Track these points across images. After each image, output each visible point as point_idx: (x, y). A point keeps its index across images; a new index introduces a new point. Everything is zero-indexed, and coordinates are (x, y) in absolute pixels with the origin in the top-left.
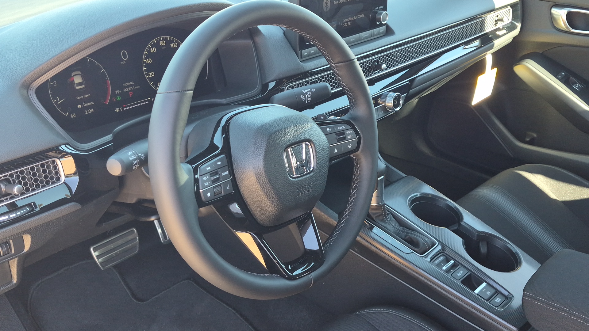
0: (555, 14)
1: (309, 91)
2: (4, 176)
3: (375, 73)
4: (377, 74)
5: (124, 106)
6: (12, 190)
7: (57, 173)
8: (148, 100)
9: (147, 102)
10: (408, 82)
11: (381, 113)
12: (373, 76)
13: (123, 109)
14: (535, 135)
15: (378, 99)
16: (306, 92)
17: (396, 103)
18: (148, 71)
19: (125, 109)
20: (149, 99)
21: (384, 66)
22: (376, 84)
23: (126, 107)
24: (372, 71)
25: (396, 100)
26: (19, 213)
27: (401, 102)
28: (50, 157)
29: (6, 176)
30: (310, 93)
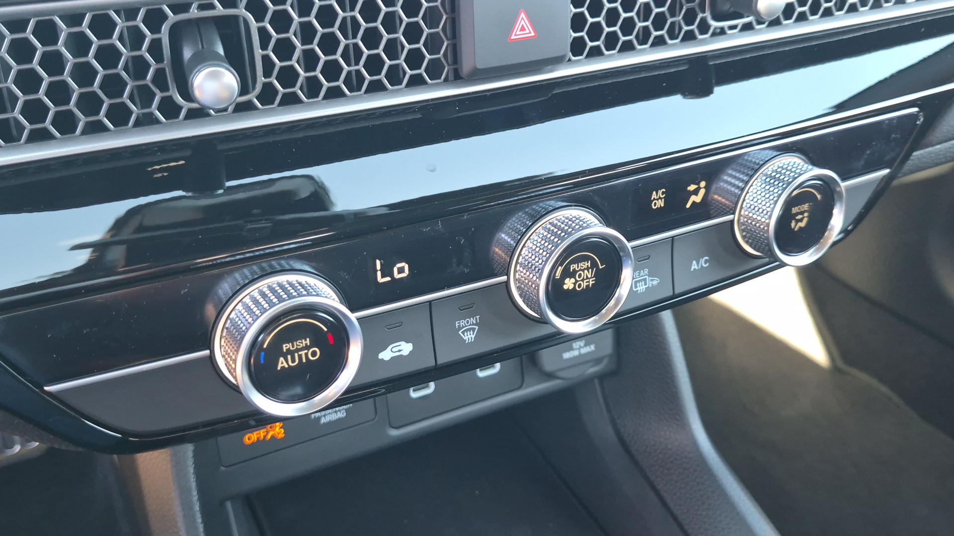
3: (722, 32)
4: (733, 36)
10: (915, 109)
11: (694, 266)
12: (703, 42)
15: (692, 188)
17: (802, 224)
22: (717, 90)
24: (708, 15)
25: (806, 207)
27: (838, 221)
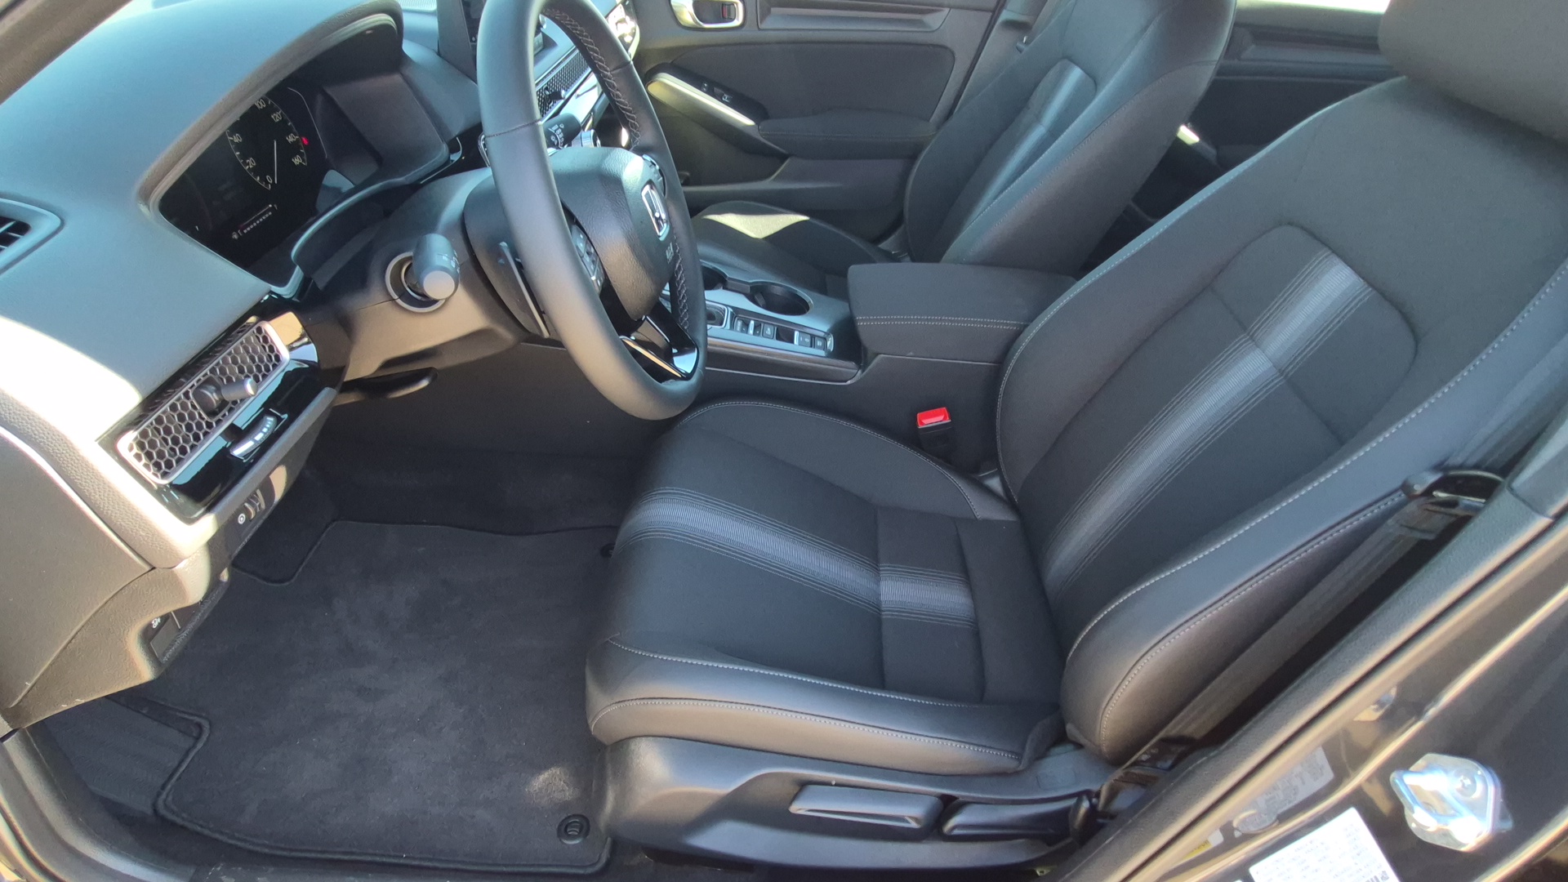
0: (676, 7)
1: (557, 129)
2: (204, 376)
5: (241, 226)
6: (245, 390)
7: (272, 349)
8: (270, 210)
9: (270, 213)
13: (242, 231)
14: (688, 174)
16: (555, 131)
18: (245, 156)
19: (245, 231)
20: (270, 206)
21: (563, 92)
23: (246, 227)
26: (265, 430)
28: (251, 326)
29: (206, 374)
30: (560, 130)
